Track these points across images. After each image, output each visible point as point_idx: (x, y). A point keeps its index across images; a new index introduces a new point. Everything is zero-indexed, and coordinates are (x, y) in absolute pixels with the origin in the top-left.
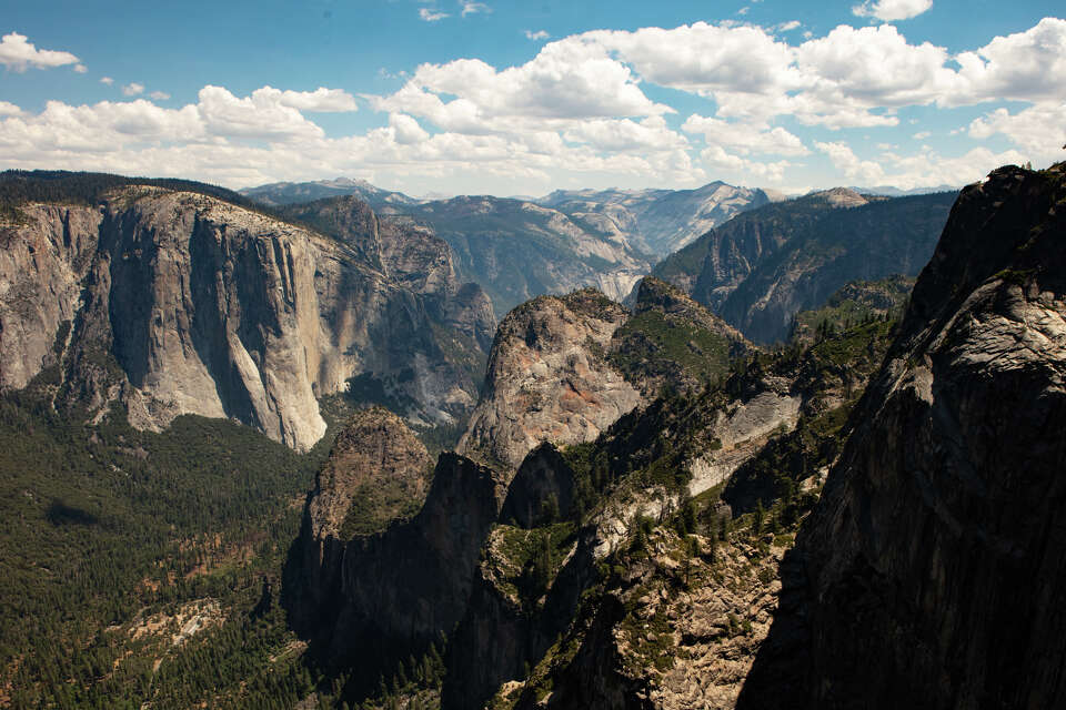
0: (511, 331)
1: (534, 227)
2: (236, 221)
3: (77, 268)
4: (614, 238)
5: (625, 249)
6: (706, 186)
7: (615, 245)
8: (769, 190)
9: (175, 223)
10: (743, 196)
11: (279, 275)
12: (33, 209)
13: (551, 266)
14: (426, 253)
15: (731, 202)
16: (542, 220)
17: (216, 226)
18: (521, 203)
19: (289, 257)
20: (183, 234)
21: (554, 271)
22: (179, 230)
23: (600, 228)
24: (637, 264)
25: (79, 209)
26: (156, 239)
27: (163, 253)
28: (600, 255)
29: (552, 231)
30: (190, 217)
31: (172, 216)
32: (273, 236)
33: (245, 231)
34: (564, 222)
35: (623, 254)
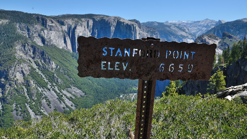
0: (198, 41)
1: (167, 28)
2: (126, 21)
3: (90, 32)
4: (186, 31)
5: (189, 33)
6: (204, 20)
7: (186, 32)
8: (222, 20)
9: (114, 22)
10: (213, 22)
11: (133, 33)
12: (83, 19)
13: (172, 37)
14: (153, 31)
15: (211, 23)
16: (169, 27)
17: (122, 23)
18: (163, 23)
19: (136, 29)
20: (115, 24)
21: (173, 38)
22: (115, 23)
23: (182, 29)
24: (191, 37)
25: (90, 20)
26: (110, 25)
27: (112, 28)
28: (183, 35)
29: (172, 29)
30: (116, 21)
31: (113, 21)
32: (133, 25)
33: (128, 24)
34: (174, 27)
35: (188, 34)
